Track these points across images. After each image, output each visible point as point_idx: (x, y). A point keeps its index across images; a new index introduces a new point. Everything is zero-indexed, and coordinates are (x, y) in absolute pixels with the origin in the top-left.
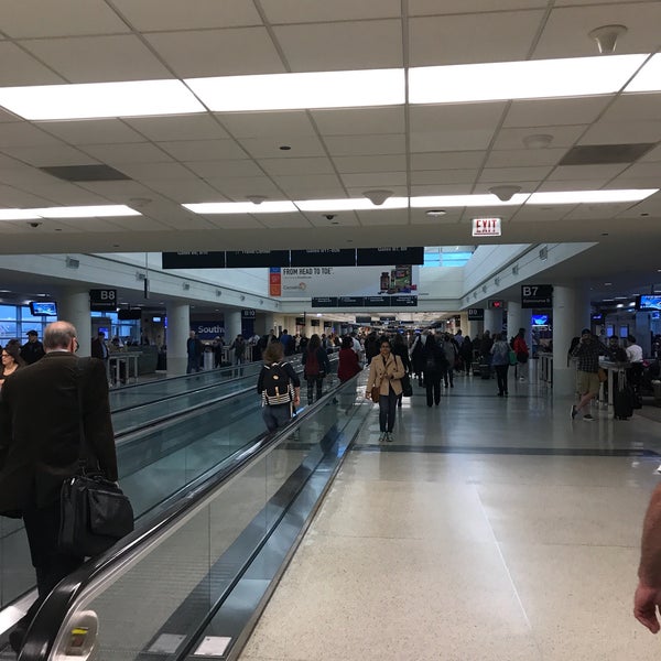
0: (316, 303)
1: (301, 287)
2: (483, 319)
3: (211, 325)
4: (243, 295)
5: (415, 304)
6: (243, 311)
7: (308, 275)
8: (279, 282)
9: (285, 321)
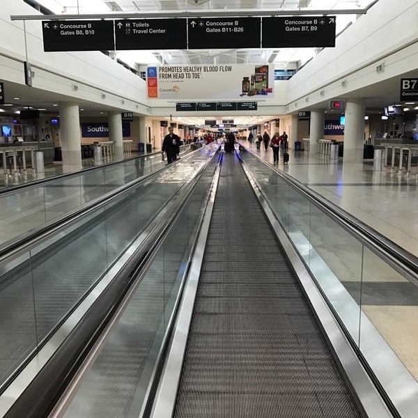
0: (180, 107)
1: (175, 89)
2: (309, 119)
3: (97, 125)
4: (124, 99)
5: (256, 109)
6: (123, 113)
7: (180, 79)
8: (156, 85)
9: (153, 123)
